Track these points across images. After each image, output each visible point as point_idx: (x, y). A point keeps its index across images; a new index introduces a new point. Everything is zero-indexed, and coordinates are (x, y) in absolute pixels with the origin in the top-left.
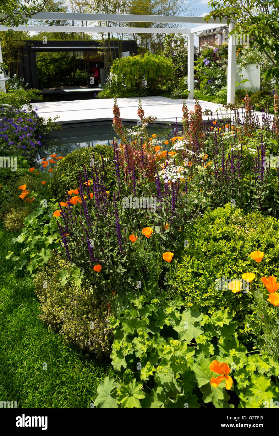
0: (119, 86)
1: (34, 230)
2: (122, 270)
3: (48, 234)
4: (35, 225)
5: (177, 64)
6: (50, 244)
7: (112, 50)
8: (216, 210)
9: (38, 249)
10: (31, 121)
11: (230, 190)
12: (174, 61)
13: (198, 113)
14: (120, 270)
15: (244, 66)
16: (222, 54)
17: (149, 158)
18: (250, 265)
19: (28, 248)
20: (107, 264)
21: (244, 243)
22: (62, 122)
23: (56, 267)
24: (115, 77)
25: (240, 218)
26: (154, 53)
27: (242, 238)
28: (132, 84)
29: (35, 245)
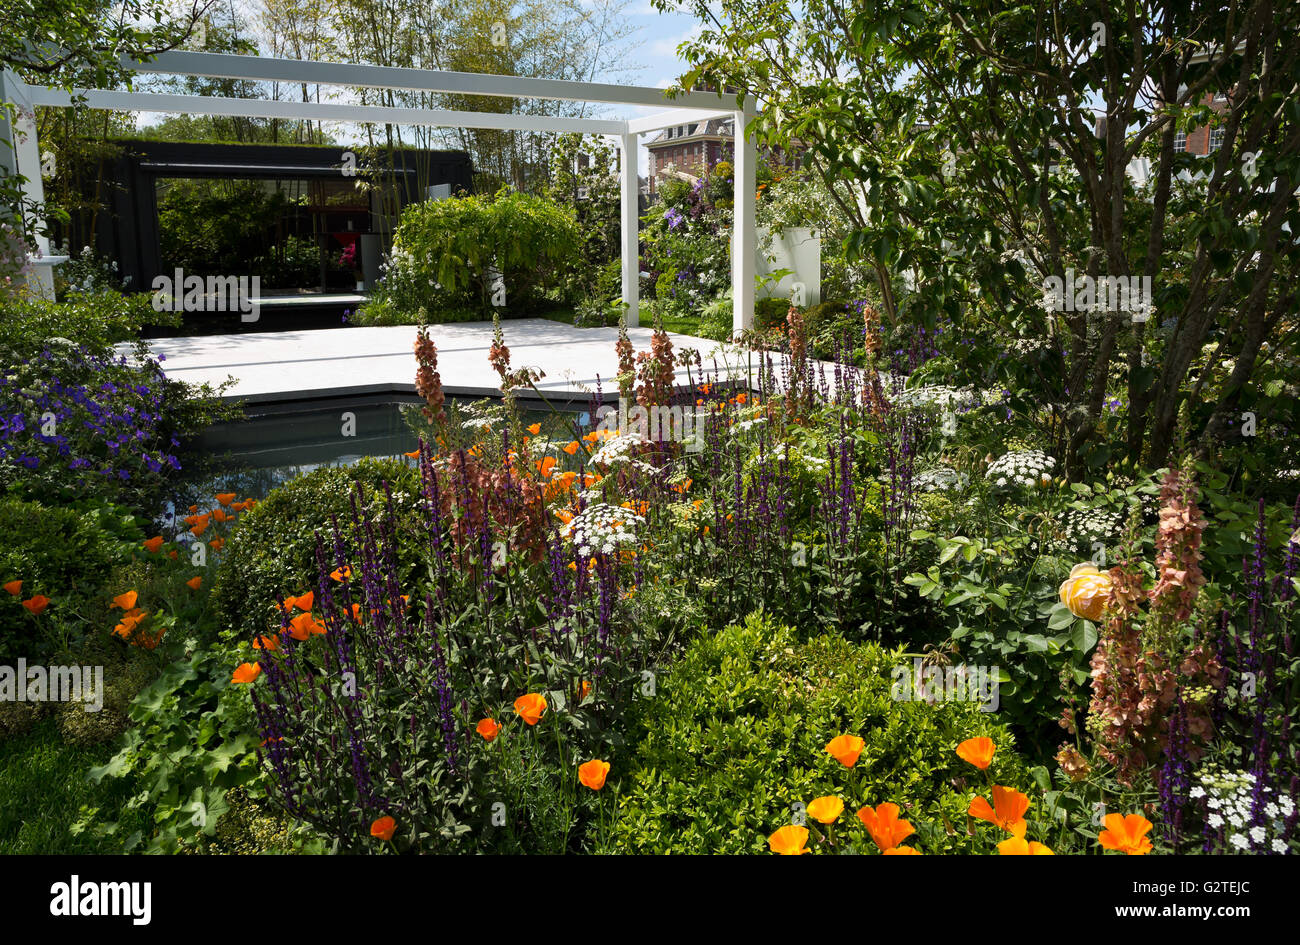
0: (419, 289)
1: (167, 732)
2: (456, 827)
3: (214, 743)
4: (169, 717)
5: (591, 225)
6: (221, 772)
7: (400, 177)
8: (721, 634)
9: (181, 794)
10: (143, 392)
11: (758, 576)
12: (581, 217)
13: (661, 358)
14: (452, 829)
15: (777, 231)
16: (716, 198)
17: (526, 491)
18: (822, 780)
19: (146, 793)
20: (413, 812)
21: (804, 719)
22: (243, 397)
23: (242, 843)
24: (406, 260)
25: (790, 651)
26: (522, 189)
27: (797, 707)
28: (458, 281)
29: (171, 781)
